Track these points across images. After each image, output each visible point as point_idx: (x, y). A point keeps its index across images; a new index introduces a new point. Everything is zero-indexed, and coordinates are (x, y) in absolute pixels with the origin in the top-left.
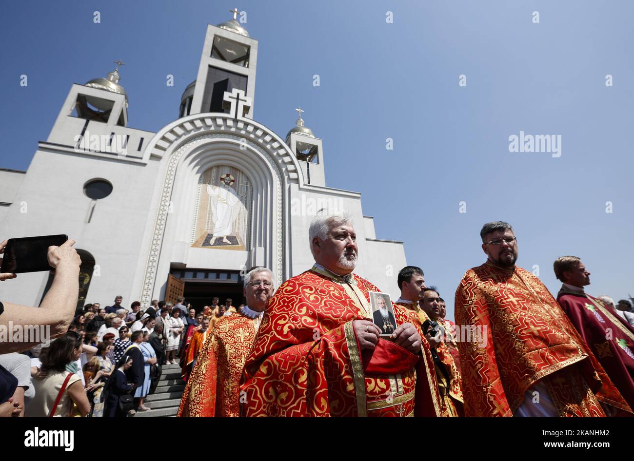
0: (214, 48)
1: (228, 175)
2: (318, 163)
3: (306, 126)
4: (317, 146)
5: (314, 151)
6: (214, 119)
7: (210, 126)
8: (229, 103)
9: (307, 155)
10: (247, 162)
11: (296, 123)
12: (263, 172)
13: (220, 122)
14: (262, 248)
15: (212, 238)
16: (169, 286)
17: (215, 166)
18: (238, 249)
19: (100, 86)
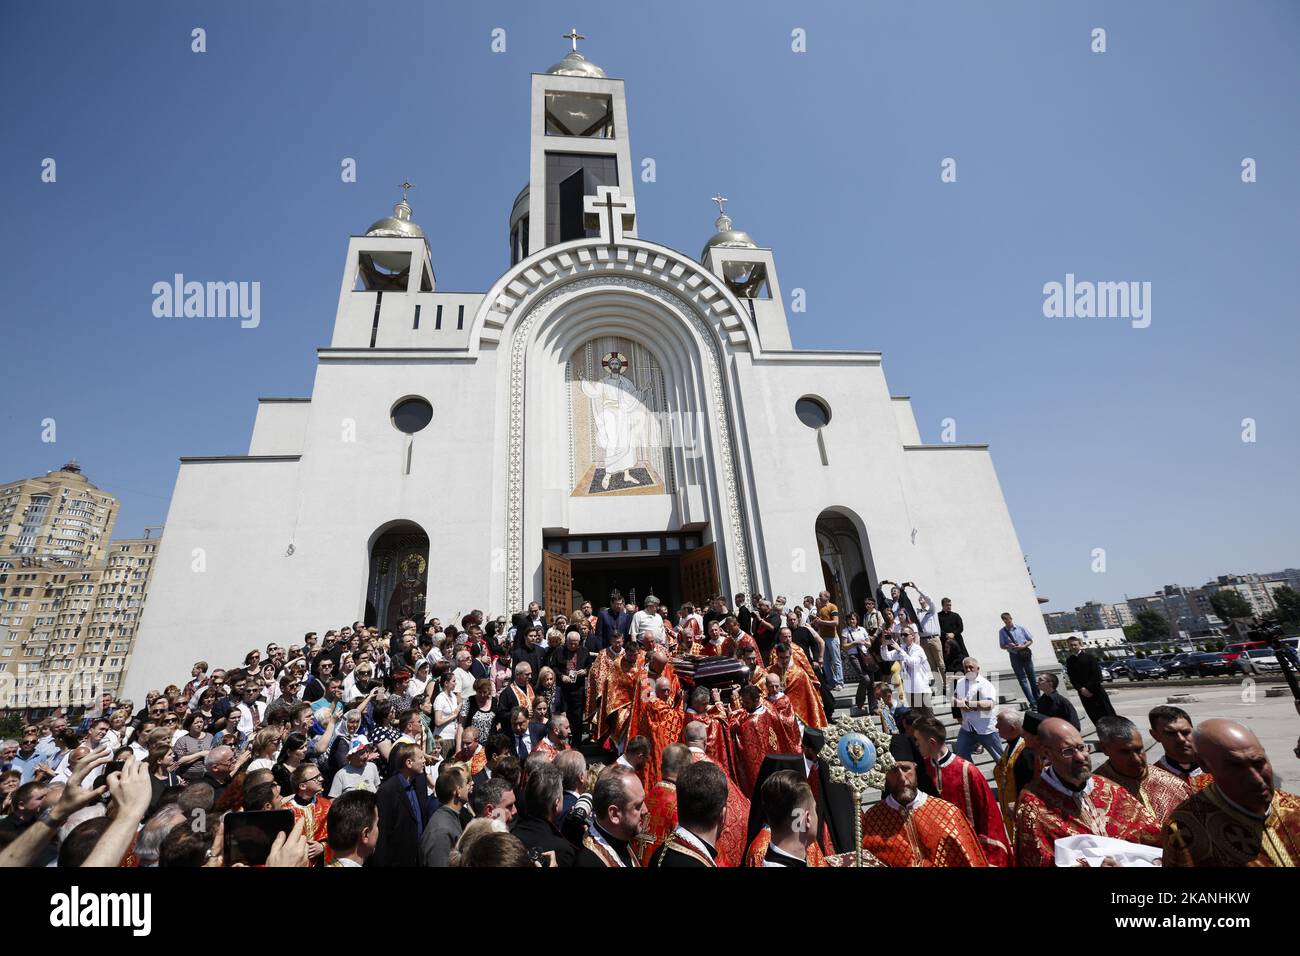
0: (549, 116)
1: (614, 355)
2: (770, 297)
3: (736, 228)
4: (764, 264)
5: (759, 273)
6: (573, 253)
7: (569, 268)
8: (596, 216)
9: (746, 285)
10: (647, 324)
11: (717, 226)
12: (678, 338)
13: (585, 256)
14: (698, 487)
15: (603, 476)
16: (547, 571)
17: (590, 342)
18: (654, 492)
19: (387, 232)
